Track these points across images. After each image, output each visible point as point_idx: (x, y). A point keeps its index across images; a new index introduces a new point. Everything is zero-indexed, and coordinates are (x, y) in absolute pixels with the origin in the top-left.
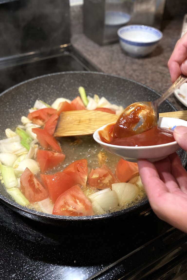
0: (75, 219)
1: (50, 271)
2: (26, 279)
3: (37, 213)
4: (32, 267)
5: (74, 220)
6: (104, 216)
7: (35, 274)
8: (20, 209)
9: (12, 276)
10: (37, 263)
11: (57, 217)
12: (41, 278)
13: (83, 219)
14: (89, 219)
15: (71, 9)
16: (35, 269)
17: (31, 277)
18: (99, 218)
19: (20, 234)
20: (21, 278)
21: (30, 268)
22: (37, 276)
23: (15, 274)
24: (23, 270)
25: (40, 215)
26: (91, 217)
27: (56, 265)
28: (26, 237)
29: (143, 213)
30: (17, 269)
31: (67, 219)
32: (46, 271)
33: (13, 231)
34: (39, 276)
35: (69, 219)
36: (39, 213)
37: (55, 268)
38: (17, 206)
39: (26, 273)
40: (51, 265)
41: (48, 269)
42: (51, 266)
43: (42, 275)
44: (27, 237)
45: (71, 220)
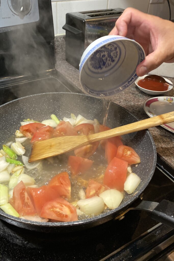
3: (22, 221)
5: (57, 226)
6: (84, 221)
8: (7, 217)
11: (41, 224)
13: (64, 225)
14: (70, 224)
18: (79, 223)
19: (8, 238)
25: (25, 222)
26: (71, 223)
28: (13, 241)
29: (118, 218)
33: (2, 235)
35: (51, 225)
38: (4, 214)
44: (15, 241)
45: (53, 226)
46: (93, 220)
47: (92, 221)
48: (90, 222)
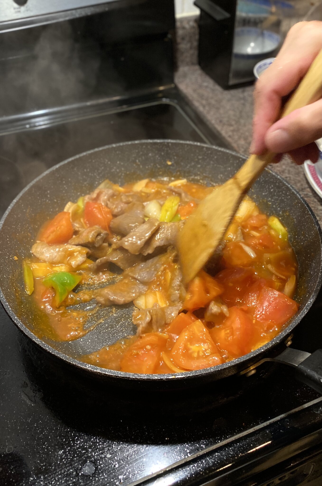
0: (142, 377)
1: (112, 452)
2: (77, 459)
3: (88, 368)
4: (87, 443)
5: (141, 379)
7: (90, 453)
8: (64, 360)
9: (59, 453)
10: (94, 438)
12: (99, 460)
13: (153, 378)
14: (162, 378)
15: (178, 24)
16: (91, 446)
17: (85, 457)
18: (176, 377)
20: (70, 456)
21: (84, 444)
22: (94, 457)
23: (63, 451)
24: (74, 446)
25: (92, 370)
27: (122, 444)
29: (245, 373)
30: (66, 444)
31: (131, 377)
32: (107, 451)
34: (96, 457)
36: (91, 368)
37: (119, 448)
39: (78, 451)
40: (115, 442)
41: (110, 448)
42: (114, 444)
43: (100, 456)
45: (136, 378)
46: (200, 375)
47: (198, 375)
48: (194, 376)
